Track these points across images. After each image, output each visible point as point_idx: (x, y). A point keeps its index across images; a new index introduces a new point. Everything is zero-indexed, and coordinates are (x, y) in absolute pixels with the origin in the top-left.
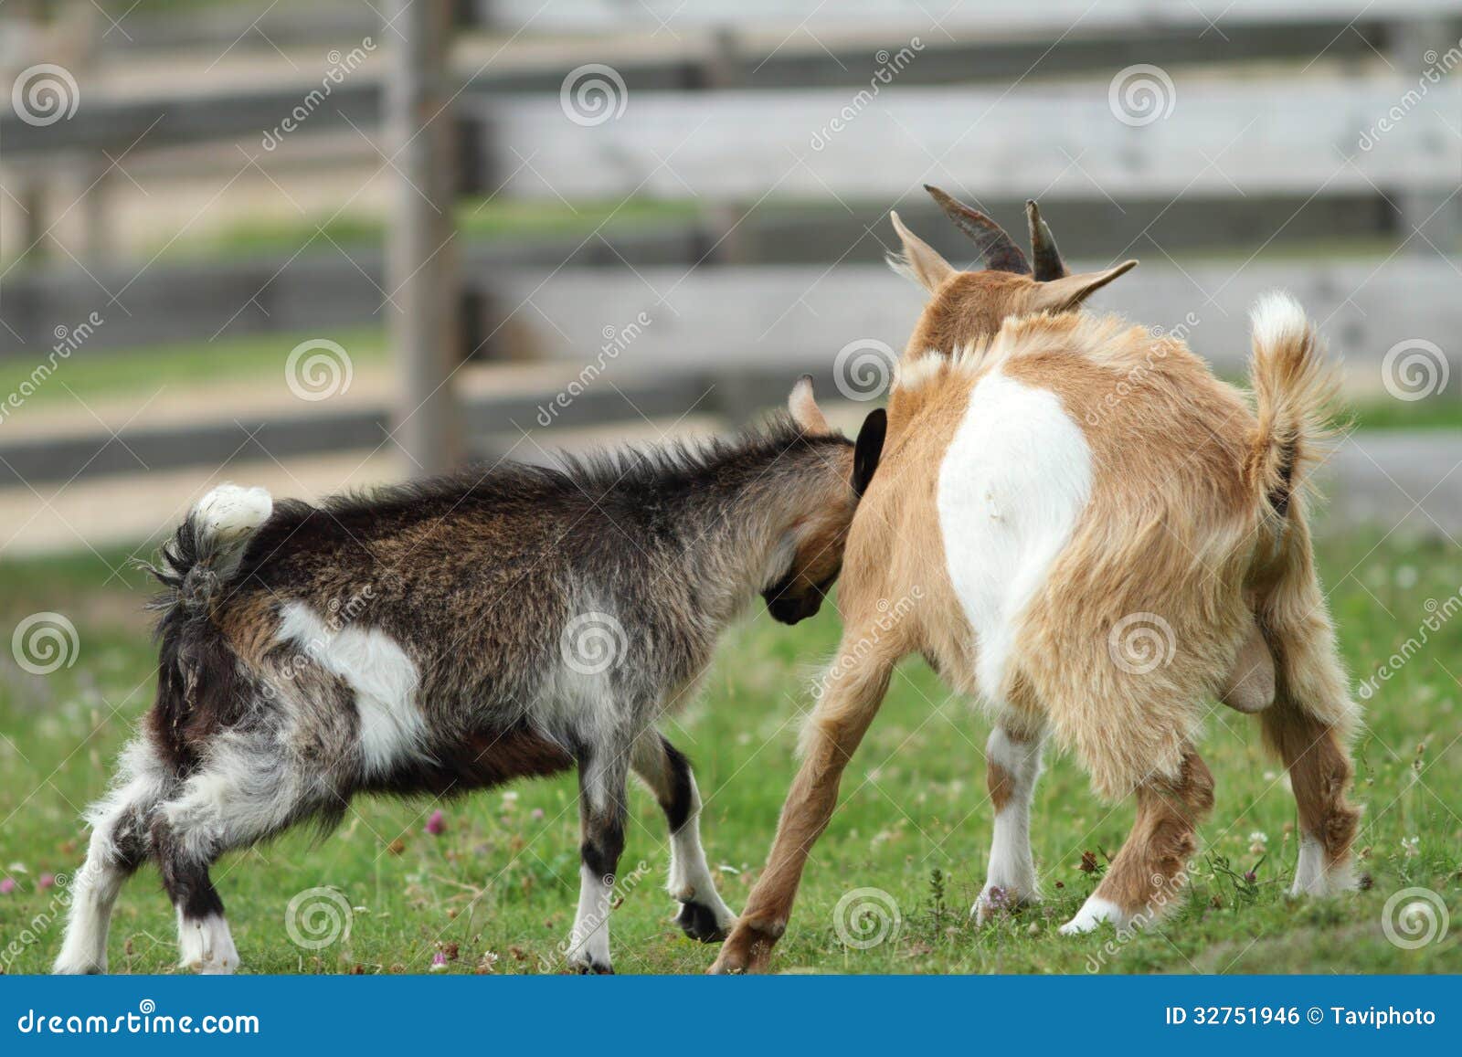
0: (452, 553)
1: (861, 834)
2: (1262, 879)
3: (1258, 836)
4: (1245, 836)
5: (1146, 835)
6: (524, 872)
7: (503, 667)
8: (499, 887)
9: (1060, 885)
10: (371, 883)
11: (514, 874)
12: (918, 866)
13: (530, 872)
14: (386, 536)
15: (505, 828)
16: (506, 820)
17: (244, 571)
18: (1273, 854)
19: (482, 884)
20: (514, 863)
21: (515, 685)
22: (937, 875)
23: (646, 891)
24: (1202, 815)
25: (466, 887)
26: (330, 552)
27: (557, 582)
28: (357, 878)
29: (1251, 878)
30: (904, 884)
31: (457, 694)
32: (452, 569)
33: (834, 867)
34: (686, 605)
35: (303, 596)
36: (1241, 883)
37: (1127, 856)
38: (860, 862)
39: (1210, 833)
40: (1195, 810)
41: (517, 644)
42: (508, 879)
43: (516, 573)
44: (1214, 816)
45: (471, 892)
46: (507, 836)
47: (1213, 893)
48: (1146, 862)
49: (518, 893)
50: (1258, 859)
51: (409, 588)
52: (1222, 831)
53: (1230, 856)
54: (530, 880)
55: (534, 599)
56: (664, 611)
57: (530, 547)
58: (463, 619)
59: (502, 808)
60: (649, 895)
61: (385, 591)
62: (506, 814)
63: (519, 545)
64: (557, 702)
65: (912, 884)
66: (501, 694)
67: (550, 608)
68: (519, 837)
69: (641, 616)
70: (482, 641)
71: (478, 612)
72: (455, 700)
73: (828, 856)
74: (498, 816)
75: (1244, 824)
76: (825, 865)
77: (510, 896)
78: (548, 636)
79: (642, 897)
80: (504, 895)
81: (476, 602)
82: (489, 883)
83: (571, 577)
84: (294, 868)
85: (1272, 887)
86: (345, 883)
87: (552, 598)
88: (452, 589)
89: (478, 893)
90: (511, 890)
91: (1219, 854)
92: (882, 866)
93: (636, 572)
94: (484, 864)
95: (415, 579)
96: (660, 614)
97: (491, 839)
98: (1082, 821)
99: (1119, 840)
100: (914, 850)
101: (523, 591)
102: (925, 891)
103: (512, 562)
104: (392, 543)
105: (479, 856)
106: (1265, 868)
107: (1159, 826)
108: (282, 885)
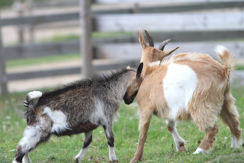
0: (73, 95)
1: (160, 138)
2: (227, 145)
3: (226, 138)
4: (224, 138)
5: (207, 137)
6: (103, 144)
7: (84, 113)
8: (99, 147)
9: (193, 146)
10: (78, 146)
11: (102, 144)
12: (169, 143)
13: (104, 144)
14: (62, 94)
15: (100, 137)
16: (100, 136)
17: (38, 103)
18: (229, 141)
19: (96, 146)
20: (102, 143)
21: (86, 116)
22: (172, 145)
23: (124, 147)
24: (216, 134)
25: (93, 147)
26: (52, 98)
27: (92, 99)
28: (75, 145)
29: (225, 145)
30: (167, 146)
31: (75, 118)
32: (74, 98)
33: (155, 143)
34: (115, 99)
35: (48, 106)
36: (223, 146)
37: (204, 141)
38: (159, 142)
39: (218, 137)
40: (215, 133)
41: (86, 109)
42: (101, 145)
43: (85, 97)
44: (218, 134)
45: (94, 147)
46: (100, 138)
47: (218, 147)
48: (207, 142)
49: (102, 148)
50: (226, 142)
51: (66, 102)
52: (220, 137)
53: (221, 141)
54: (104, 146)
55: (89, 101)
56: (111, 101)
57: (87, 93)
58: (76, 106)
59: (100, 133)
60: (124, 148)
61: (62, 103)
62: (100, 134)
63: (85, 92)
64: (94, 118)
65: (168, 146)
66: (84, 117)
67: (92, 103)
68: (102, 138)
69: (107, 103)
70: (80, 109)
71: (79, 104)
72: (75, 119)
73: (154, 141)
74: (99, 135)
75: (224, 136)
76: (154, 143)
77: (101, 148)
78: (92, 107)
79: (123, 148)
80: (100, 148)
81: (79, 103)
82: (98, 146)
83: (95, 97)
84: (65, 144)
85: (229, 147)
86: (73, 146)
87: (92, 101)
88: (74, 101)
89: (96, 148)
90: (101, 147)
91: (219, 141)
92: (163, 143)
93: (105, 95)
94: (97, 143)
95: (67, 100)
96: (111, 102)
97: (98, 139)
98: (196, 136)
99: (203, 138)
100: (168, 140)
101: (87, 100)
102: (170, 147)
103: (84, 96)
104: (63, 95)
105: (96, 141)
106: (227, 143)
107: (210, 136)
108: (63, 146)
